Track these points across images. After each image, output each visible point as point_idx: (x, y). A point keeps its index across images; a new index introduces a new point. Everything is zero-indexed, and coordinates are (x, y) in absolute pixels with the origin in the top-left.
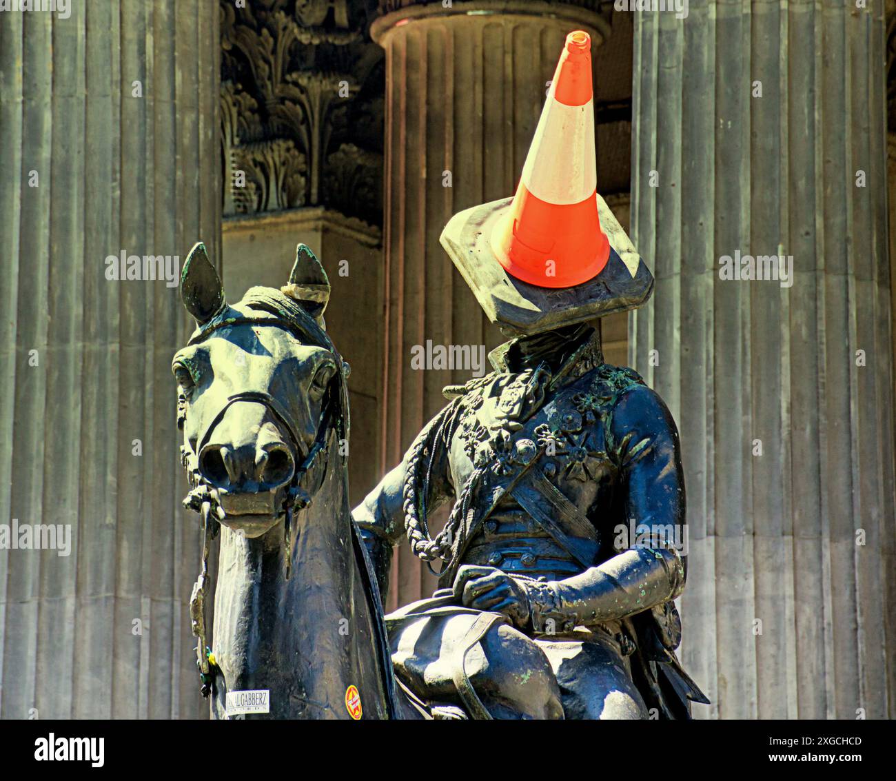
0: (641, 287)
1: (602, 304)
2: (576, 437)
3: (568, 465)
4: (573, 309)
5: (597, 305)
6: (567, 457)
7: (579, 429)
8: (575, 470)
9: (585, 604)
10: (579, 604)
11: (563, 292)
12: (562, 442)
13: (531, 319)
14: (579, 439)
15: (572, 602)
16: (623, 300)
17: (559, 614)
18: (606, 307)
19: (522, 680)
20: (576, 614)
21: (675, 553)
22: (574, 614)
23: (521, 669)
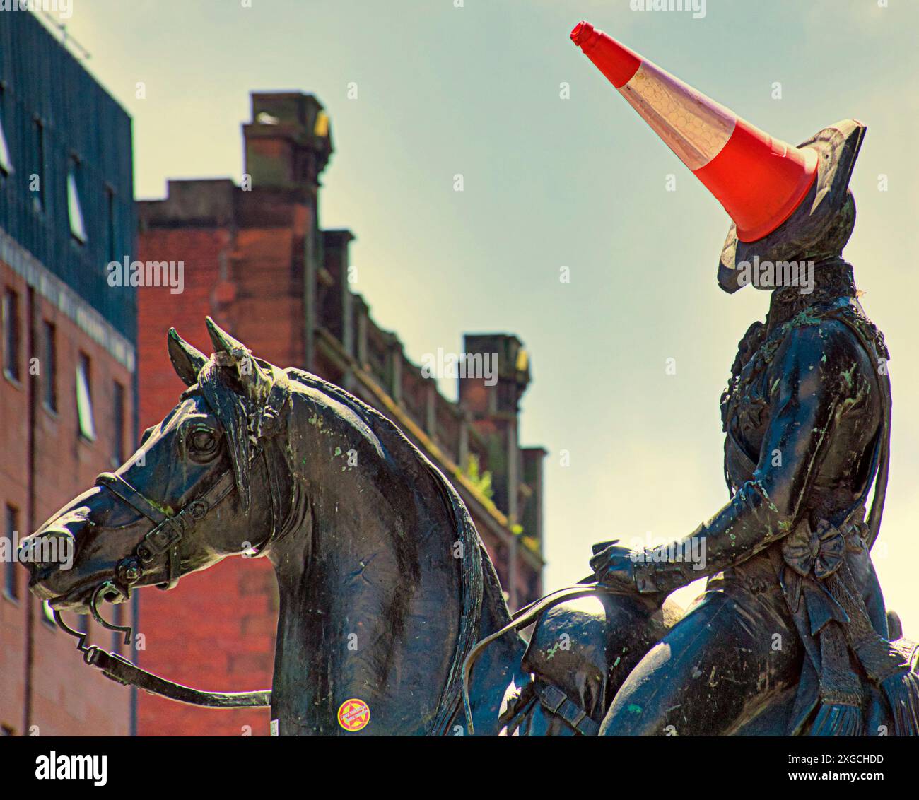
2: (747, 387)
7: (748, 380)
13: (729, 277)
17: (664, 572)
18: (783, 252)
19: (547, 654)
20: (679, 569)
21: (762, 491)
22: (677, 569)
23: (549, 644)
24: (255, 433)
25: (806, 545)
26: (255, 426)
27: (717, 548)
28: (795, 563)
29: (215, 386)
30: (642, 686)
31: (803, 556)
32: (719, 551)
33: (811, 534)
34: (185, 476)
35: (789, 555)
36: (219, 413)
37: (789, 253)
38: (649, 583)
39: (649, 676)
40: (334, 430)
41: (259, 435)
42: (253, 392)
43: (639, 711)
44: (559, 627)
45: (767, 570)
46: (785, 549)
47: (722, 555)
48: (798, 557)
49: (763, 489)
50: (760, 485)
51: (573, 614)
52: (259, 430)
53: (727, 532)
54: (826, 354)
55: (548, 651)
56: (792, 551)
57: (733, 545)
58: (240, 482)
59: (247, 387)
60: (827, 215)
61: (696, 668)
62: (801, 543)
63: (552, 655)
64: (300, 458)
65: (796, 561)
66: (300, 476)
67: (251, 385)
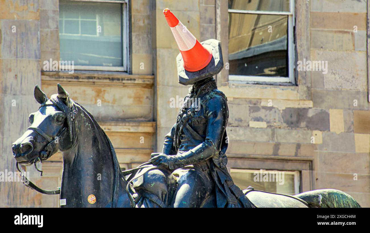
0: (217, 69)
2: (196, 113)
3: (193, 121)
4: (197, 77)
5: (204, 75)
6: (193, 118)
7: (196, 111)
8: (195, 122)
10: (184, 160)
11: (196, 72)
12: (192, 114)
13: (186, 81)
15: (182, 160)
19: (151, 185)
20: (183, 163)
23: (151, 183)
24: (72, 118)
25: (219, 159)
26: (72, 116)
27: (197, 158)
28: (216, 164)
29: (61, 103)
30: (185, 196)
31: (218, 162)
34: (55, 129)
36: (64, 111)
38: (172, 166)
39: (186, 194)
40: (86, 118)
41: (73, 118)
42: (69, 106)
43: (186, 203)
44: (153, 178)
46: (213, 160)
47: (197, 160)
48: (217, 162)
50: (212, 142)
51: (156, 174)
52: (73, 117)
53: (201, 154)
54: (224, 106)
55: (151, 184)
56: (215, 160)
57: (202, 158)
58: (71, 131)
59: (68, 104)
60: (221, 67)
61: (196, 192)
62: (217, 158)
63: (152, 186)
64: (79, 125)
65: (217, 163)
66: (78, 130)
67: (69, 104)
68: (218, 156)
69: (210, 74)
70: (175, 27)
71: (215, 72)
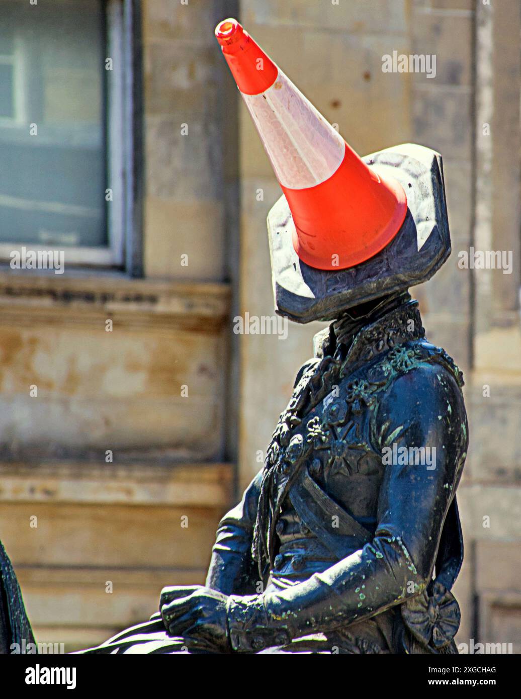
0: (424, 260)
1: (378, 283)
2: (339, 430)
3: (330, 461)
4: (347, 292)
5: (374, 285)
6: (329, 452)
7: (342, 421)
8: (336, 465)
9: (295, 616)
10: (289, 616)
11: (344, 273)
12: (325, 435)
13: (304, 306)
14: (341, 432)
15: (281, 615)
16: (402, 277)
17: (266, 629)
18: (383, 286)
20: (286, 627)
21: (402, 550)
22: (283, 627)
25: (425, 610)
27: (339, 608)
28: (416, 629)
31: (424, 622)
32: (341, 611)
33: (428, 598)
35: (412, 620)
37: (392, 287)
38: (243, 640)
45: (371, 633)
46: (405, 614)
47: (342, 615)
48: (418, 623)
49: (403, 547)
50: (400, 543)
53: (356, 591)
54: (450, 403)
56: (413, 615)
57: (359, 606)
60: (440, 252)
62: (420, 607)
65: (418, 626)
68: (424, 600)
69: (398, 279)
70: (260, 95)
71: (417, 273)
